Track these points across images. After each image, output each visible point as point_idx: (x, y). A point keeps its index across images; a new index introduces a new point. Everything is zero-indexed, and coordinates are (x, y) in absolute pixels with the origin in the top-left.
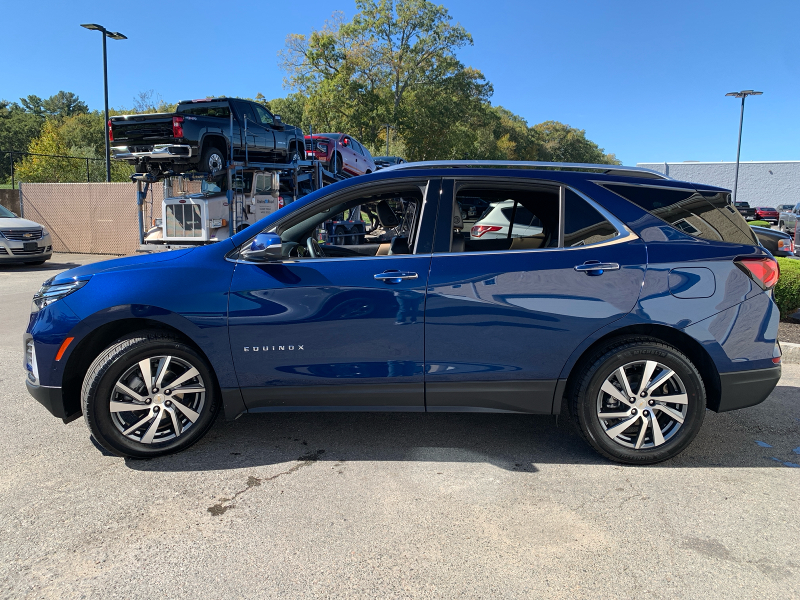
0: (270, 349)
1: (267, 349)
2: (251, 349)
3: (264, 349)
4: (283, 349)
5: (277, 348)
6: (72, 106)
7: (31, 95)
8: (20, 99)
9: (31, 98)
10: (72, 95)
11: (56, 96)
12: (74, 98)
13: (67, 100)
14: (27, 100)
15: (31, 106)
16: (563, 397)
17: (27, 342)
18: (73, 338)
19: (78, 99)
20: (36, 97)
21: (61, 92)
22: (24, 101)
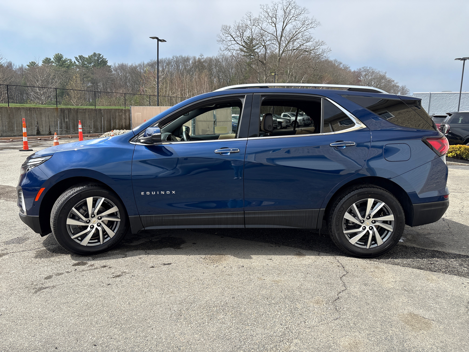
0: (156, 193)
1: (154, 194)
2: (145, 193)
3: (152, 194)
4: (163, 193)
5: (160, 193)
6: (100, 61)
7: (80, 55)
8: (75, 57)
9: (80, 57)
10: (100, 55)
11: (92, 55)
12: (101, 56)
13: (97, 58)
14: (78, 58)
15: (80, 61)
16: (323, 219)
17: (19, 191)
18: (44, 188)
19: (103, 57)
20: (82, 56)
21: (94, 53)
22: (76, 58)
